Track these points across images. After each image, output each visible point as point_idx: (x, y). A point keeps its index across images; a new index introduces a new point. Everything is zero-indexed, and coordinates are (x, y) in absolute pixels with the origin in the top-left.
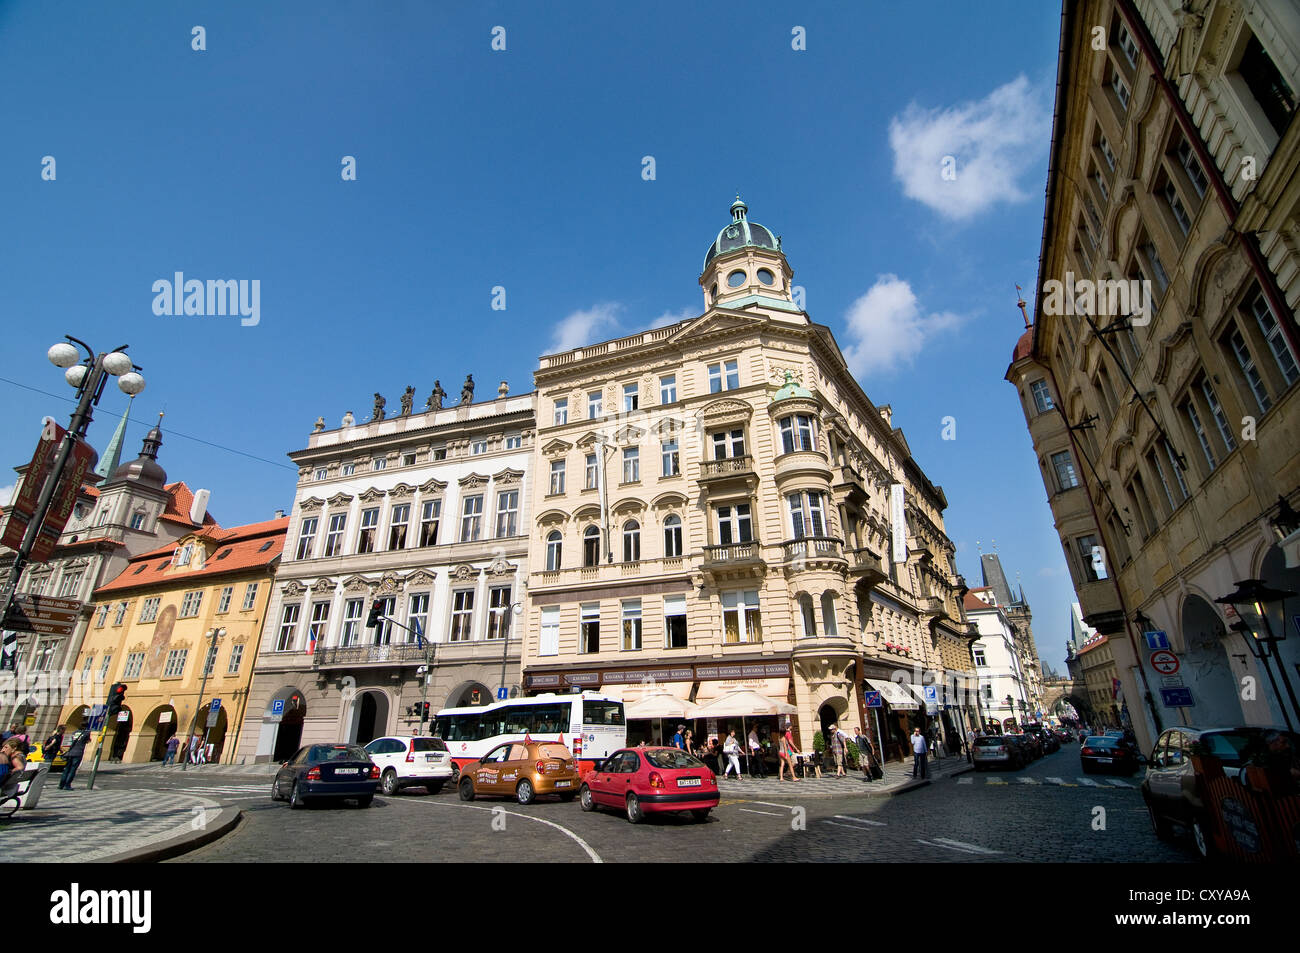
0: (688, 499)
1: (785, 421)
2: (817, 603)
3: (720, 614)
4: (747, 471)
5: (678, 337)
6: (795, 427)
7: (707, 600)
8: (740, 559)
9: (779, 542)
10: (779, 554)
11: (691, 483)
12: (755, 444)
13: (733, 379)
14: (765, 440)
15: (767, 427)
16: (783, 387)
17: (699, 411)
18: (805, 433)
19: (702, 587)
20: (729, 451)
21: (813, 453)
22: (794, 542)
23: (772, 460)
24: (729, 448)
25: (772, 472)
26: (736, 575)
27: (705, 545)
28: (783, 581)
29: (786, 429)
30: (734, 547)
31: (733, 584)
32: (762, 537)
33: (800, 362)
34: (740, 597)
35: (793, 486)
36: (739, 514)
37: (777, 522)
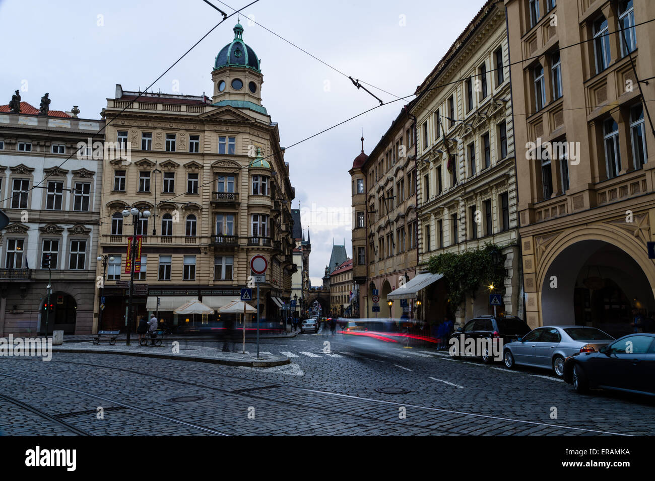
0: (202, 208)
1: (256, 178)
3: (214, 266)
4: (237, 201)
5: (205, 116)
6: (260, 181)
7: (208, 259)
8: (229, 243)
9: (246, 236)
10: (245, 241)
11: (204, 200)
12: (240, 187)
13: (232, 146)
14: (245, 185)
15: (247, 178)
16: (256, 158)
17: (212, 162)
18: (264, 185)
19: (206, 253)
20: (226, 187)
21: (267, 197)
22: (253, 237)
23: (247, 195)
24: (226, 185)
25: (247, 202)
26: (224, 251)
27: (209, 233)
28: (245, 254)
29: (255, 182)
30: (226, 237)
31: (221, 254)
32: (239, 233)
33: (264, 144)
34: (224, 260)
35: (256, 211)
36: (228, 220)
37: (245, 227)
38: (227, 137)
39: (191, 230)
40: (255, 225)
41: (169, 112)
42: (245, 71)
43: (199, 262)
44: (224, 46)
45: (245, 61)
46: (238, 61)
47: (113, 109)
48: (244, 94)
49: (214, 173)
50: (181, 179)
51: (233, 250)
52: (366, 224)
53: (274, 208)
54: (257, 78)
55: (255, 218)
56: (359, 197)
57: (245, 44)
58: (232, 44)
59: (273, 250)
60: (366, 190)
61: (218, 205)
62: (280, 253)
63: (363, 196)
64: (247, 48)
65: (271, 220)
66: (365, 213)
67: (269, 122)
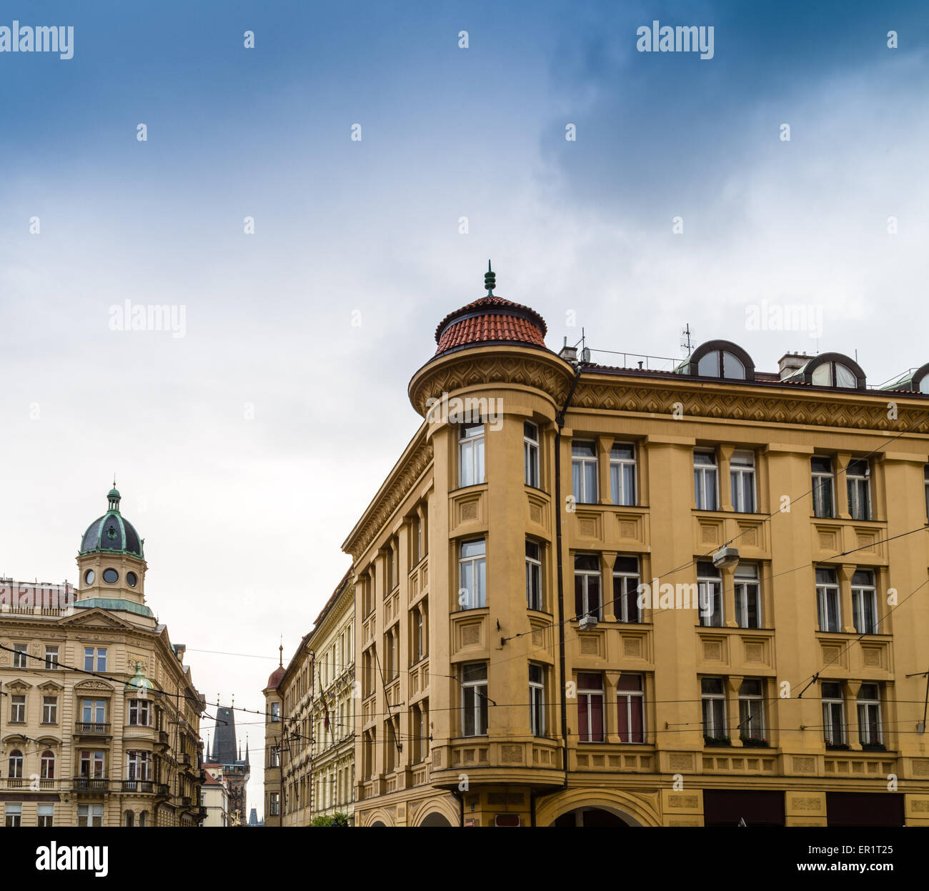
0: (62, 742)
1: (133, 702)
2: (137, 817)
3: (77, 818)
4: (108, 735)
5: (67, 621)
6: (139, 708)
7: (69, 809)
8: (97, 789)
9: (120, 779)
10: (118, 786)
11: (65, 732)
12: (112, 714)
13: (102, 662)
14: (119, 712)
15: (122, 704)
16: (135, 676)
17: (77, 681)
18: (144, 713)
19: (66, 801)
20: (94, 714)
21: (149, 728)
22: (130, 781)
23: (121, 726)
24: (94, 713)
25: (121, 734)
26: (91, 797)
27: (71, 775)
28: (119, 802)
29: (132, 708)
30: (93, 780)
31: (87, 801)
32: (110, 775)
33: (146, 656)
34: (90, 809)
35: (133, 747)
36: (96, 757)
37: (119, 767)
38: (96, 649)
39: (48, 770)
40: (132, 765)
42: (121, 558)
43: (58, 813)
44: (95, 520)
45: (120, 544)
46: (112, 545)
48: (120, 590)
49: (78, 697)
50: (34, 704)
51: (102, 797)
52: (281, 763)
53: (158, 741)
54: (139, 566)
55: (133, 756)
56: (273, 726)
57: (123, 519)
58: (105, 519)
59: (157, 797)
60: (283, 718)
61: (83, 739)
62: (168, 799)
63: (279, 726)
64: (125, 527)
65: (155, 756)
66: (280, 749)
67: (154, 625)
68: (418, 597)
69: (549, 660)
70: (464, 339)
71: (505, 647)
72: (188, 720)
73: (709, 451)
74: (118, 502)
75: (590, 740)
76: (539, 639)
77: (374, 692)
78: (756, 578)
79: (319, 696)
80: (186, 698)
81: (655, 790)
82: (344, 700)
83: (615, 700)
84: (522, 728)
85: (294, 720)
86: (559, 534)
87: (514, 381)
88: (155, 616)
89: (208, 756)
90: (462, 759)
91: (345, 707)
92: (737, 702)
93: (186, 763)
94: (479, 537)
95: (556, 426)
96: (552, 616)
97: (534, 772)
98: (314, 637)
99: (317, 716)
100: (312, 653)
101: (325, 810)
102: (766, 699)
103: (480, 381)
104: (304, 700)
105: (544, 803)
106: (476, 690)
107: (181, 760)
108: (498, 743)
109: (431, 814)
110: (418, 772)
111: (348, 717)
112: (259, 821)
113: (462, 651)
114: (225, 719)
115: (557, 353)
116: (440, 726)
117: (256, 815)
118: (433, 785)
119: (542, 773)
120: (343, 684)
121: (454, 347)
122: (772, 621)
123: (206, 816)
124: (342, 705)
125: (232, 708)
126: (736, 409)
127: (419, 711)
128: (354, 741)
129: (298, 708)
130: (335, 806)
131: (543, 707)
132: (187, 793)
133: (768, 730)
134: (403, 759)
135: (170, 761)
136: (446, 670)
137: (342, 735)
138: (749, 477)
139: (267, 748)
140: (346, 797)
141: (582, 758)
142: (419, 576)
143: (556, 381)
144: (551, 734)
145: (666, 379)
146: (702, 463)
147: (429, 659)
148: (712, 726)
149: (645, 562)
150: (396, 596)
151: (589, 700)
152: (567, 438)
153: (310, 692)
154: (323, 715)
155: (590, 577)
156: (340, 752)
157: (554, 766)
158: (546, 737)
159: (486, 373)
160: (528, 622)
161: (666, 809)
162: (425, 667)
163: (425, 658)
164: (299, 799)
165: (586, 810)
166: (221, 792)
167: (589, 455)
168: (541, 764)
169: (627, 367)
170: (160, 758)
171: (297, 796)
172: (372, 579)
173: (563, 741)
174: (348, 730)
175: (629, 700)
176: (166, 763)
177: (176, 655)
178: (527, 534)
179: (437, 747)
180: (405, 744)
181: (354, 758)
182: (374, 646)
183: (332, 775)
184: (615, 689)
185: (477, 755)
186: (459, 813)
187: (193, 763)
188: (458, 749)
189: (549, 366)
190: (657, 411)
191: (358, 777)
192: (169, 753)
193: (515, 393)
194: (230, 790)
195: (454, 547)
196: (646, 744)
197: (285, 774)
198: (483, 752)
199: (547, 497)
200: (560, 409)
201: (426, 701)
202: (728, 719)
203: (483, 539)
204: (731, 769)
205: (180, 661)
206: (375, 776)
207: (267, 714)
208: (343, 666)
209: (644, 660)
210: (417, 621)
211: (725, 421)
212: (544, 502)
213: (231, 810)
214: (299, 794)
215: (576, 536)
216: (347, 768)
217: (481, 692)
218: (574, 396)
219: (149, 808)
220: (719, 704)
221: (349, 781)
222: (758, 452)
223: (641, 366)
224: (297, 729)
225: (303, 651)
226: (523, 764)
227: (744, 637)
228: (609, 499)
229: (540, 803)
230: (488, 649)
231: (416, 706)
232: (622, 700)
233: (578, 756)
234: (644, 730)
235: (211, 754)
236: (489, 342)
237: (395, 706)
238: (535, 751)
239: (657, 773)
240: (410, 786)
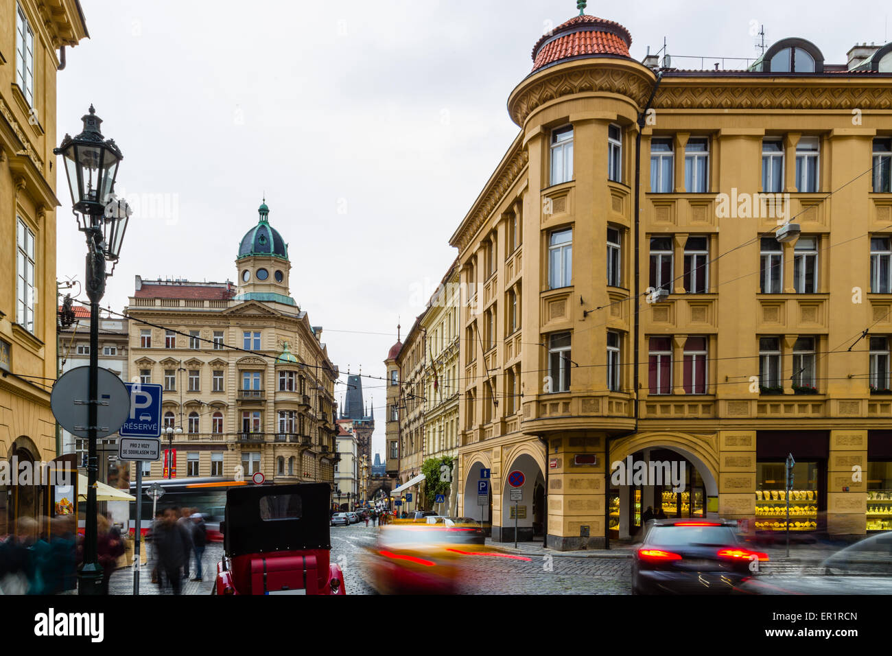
0: (228, 406)
1: (282, 373)
2: (287, 461)
3: (241, 462)
4: (263, 399)
5: (229, 311)
6: (287, 377)
7: (235, 456)
8: (255, 440)
9: (273, 432)
10: (272, 438)
11: (230, 397)
12: (266, 383)
13: (257, 342)
14: (271, 382)
15: (273, 375)
16: (283, 353)
17: (239, 358)
18: (291, 381)
19: (233, 450)
20: (252, 384)
21: (294, 393)
22: (280, 434)
23: (273, 392)
24: (252, 382)
25: (273, 398)
26: (251, 446)
27: (236, 430)
28: (272, 450)
29: (282, 378)
30: (252, 434)
31: (248, 450)
32: (266, 430)
33: (292, 337)
34: (251, 456)
35: (282, 408)
36: (254, 416)
37: (272, 423)
38: (252, 332)
39: (218, 426)
40: (282, 422)
41: (191, 308)
42: (270, 260)
43: (226, 459)
44: (249, 230)
45: (270, 249)
46: (263, 250)
47: (134, 307)
48: (270, 285)
49: (239, 370)
50: (206, 377)
51: (260, 446)
52: (399, 418)
53: (302, 403)
54: (284, 265)
55: (282, 414)
56: (393, 388)
57: (271, 228)
58: (257, 229)
59: (301, 446)
60: (400, 382)
61: (244, 402)
62: (310, 447)
63: (397, 389)
64: (273, 234)
65: (300, 414)
66: (398, 407)
67: (297, 312)
68: (514, 280)
69: (625, 328)
70: (557, 56)
71: (587, 318)
72: (325, 386)
73: (777, 140)
74: (267, 214)
75: (659, 393)
76: (616, 311)
77: (476, 360)
78: (814, 250)
79: (430, 363)
80: (323, 369)
81: (714, 432)
82: (450, 367)
83: (682, 359)
84: (600, 385)
85: (409, 384)
86: (637, 220)
87: (601, 89)
88: (298, 305)
89: (341, 413)
90: (548, 411)
91: (451, 372)
92: (792, 357)
93: (324, 419)
94: (567, 227)
95: (637, 127)
96: (629, 291)
97: (609, 420)
98: (426, 317)
99: (428, 380)
100: (424, 329)
101: (434, 453)
102: (818, 353)
103: (571, 92)
104: (418, 368)
105: (617, 444)
106: (561, 355)
107: (320, 417)
108: (579, 397)
109: (522, 455)
110: (511, 422)
111: (454, 379)
112: (381, 463)
113: (550, 323)
114: (355, 384)
115: (641, 61)
116: (530, 385)
117: (379, 459)
118: (524, 432)
119: (616, 420)
120: (451, 354)
121: (548, 63)
122: (828, 287)
123: (340, 460)
124: (449, 371)
125: (360, 375)
126: (804, 100)
127: (512, 373)
128: (458, 399)
129: (413, 374)
130: (443, 451)
131: (619, 366)
132: (325, 443)
133: (818, 379)
134: (499, 412)
135: (312, 418)
136: (537, 340)
137: (448, 394)
138: (813, 160)
139: (388, 407)
140: (452, 444)
141: (651, 407)
142: (514, 263)
143: (639, 87)
144: (625, 389)
145: (740, 78)
146: (770, 151)
147: (522, 331)
148: (768, 378)
149: (713, 241)
150: (495, 280)
151: (659, 360)
152: (647, 136)
153: (423, 361)
154: (433, 379)
155: (663, 257)
156: (447, 408)
157: (626, 415)
158: (621, 391)
159: (576, 84)
160: (608, 297)
161: (723, 447)
162: (518, 337)
163: (518, 330)
164: (414, 445)
165: (652, 450)
166: (351, 441)
167: (666, 150)
168: (615, 413)
169: (704, 69)
170: (303, 416)
171: (412, 443)
172: (475, 267)
173: (635, 394)
174: (454, 390)
175: (694, 358)
176: (308, 419)
177: (315, 335)
178: (608, 222)
179: (528, 402)
180: (501, 401)
181: (458, 413)
182: (475, 322)
183: (440, 426)
184: (682, 350)
185: (560, 407)
186: (545, 454)
187: (330, 419)
188: (545, 403)
189: (633, 74)
190: (731, 107)
191: (462, 427)
192: (310, 411)
193: (601, 100)
194: (359, 439)
195: (545, 237)
196: (708, 395)
197: (402, 427)
198: (566, 405)
199: (628, 190)
200: (641, 111)
201: (518, 365)
202: (782, 371)
203: (571, 229)
204: (782, 413)
205: (318, 340)
206: (476, 426)
207: (388, 380)
208: (450, 339)
209: (709, 324)
210: (512, 301)
211: (794, 111)
212: (625, 194)
213: (359, 455)
214: (414, 442)
215: (652, 221)
216: (452, 421)
217: (566, 356)
218: (655, 99)
219: (296, 454)
220: (774, 359)
221: (454, 430)
222: (823, 137)
223: (717, 67)
224: (412, 391)
225: (417, 328)
226: (600, 414)
227: (800, 302)
228: (684, 188)
229: (614, 445)
230: (572, 321)
231: (510, 370)
232: (688, 359)
233: (647, 406)
234: (706, 383)
235: (343, 412)
236: (580, 56)
237: (492, 370)
238: (610, 403)
239: (717, 418)
240: (504, 433)
